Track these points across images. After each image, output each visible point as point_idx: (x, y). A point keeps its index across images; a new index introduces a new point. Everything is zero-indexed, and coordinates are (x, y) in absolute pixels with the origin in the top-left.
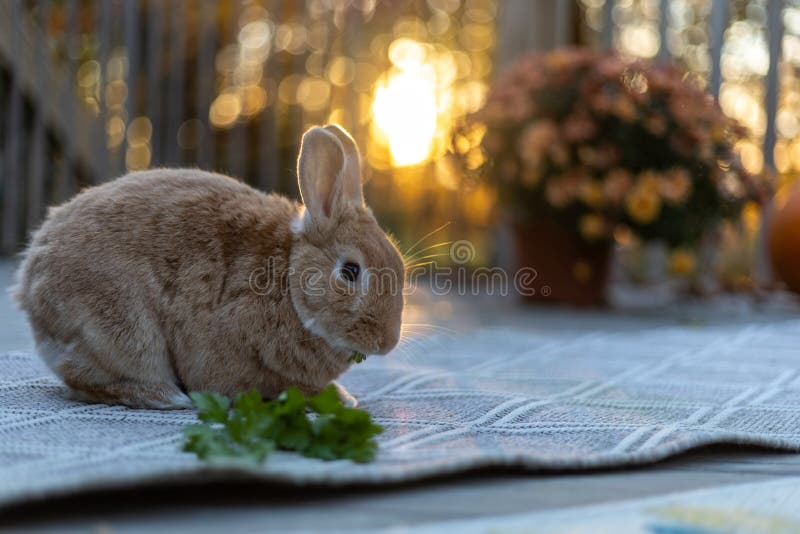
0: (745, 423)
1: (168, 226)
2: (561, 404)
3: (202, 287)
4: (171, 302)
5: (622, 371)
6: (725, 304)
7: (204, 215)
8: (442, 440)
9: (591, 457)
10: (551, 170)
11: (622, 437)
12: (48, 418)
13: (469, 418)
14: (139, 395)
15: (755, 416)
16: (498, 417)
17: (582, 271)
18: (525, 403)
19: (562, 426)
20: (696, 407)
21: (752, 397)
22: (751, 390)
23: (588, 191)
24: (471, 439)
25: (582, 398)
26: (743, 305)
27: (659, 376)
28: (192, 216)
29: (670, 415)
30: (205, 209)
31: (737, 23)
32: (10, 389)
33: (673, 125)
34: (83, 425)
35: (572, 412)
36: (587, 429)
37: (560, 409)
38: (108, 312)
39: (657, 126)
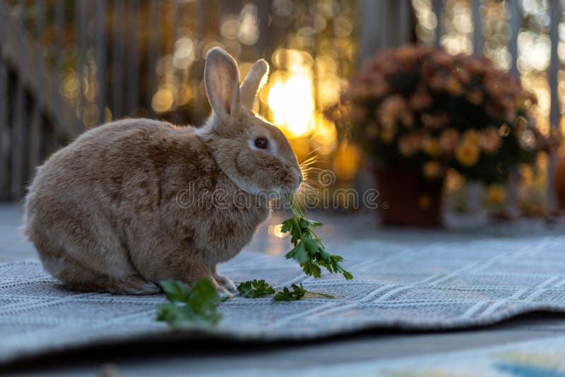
0: (553, 299)
1: (111, 156)
2: (420, 288)
3: (141, 192)
4: (118, 207)
5: (460, 267)
6: (525, 225)
7: (138, 144)
8: (340, 312)
9: (447, 321)
10: (401, 130)
11: (467, 308)
12: (57, 302)
13: (355, 298)
14: (119, 286)
15: (559, 294)
16: (377, 297)
17: (425, 202)
18: (394, 288)
19: (423, 302)
20: (516, 289)
21: (555, 282)
22: (553, 278)
23: (428, 145)
24: (360, 311)
25: (434, 284)
26: (539, 225)
27: (486, 270)
28: (128, 146)
29: (498, 295)
30: (137, 139)
31: (522, 33)
32: (28, 283)
33: (488, 97)
34: (83, 305)
35: (429, 293)
36: (441, 303)
37: (420, 291)
38: (78, 231)
39: (476, 98)
